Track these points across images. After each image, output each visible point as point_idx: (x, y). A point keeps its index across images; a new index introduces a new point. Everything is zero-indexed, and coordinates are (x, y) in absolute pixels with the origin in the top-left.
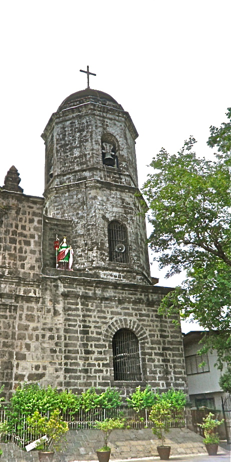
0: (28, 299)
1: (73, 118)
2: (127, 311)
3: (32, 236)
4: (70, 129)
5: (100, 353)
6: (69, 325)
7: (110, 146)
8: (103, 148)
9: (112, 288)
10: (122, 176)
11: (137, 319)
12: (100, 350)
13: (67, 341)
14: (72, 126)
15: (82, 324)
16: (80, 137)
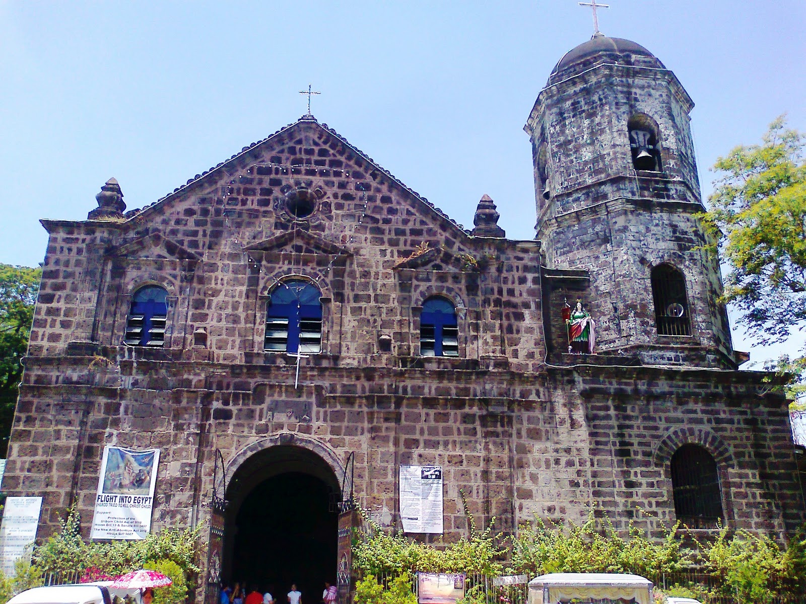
0: (529, 406)
1: (576, 93)
2: (692, 416)
3: (526, 305)
4: (571, 115)
5: (651, 485)
6: (597, 443)
7: (644, 135)
8: (632, 140)
9: (666, 379)
10: (669, 186)
11: (712, 428)
12: (651, 480)
13: (596, 468)
14: (574, 109)
15: (617, 440)
16: (590, 127)
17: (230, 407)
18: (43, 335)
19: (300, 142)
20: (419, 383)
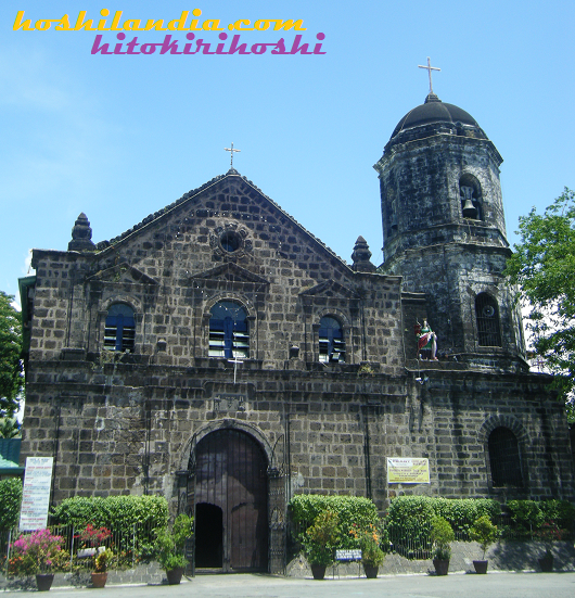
0: (395, 399)
1: (420, 152)
2: (502, 406)
3: (392, 324)
4: (417, 169)
5: (475, 456)
6: (440, 426)
7: (470, 190)
8: (462, 194)
9: (485, 380)
10: (487, 232)
11: (515, 415)
12: (475, 452)
13: (439, 444)
14: (419, 165)
15: (453, 423)
16: (431, 181)
17: (187, 399)
18: (42, 342)
19: (227, 191)
20: (319, 381)
